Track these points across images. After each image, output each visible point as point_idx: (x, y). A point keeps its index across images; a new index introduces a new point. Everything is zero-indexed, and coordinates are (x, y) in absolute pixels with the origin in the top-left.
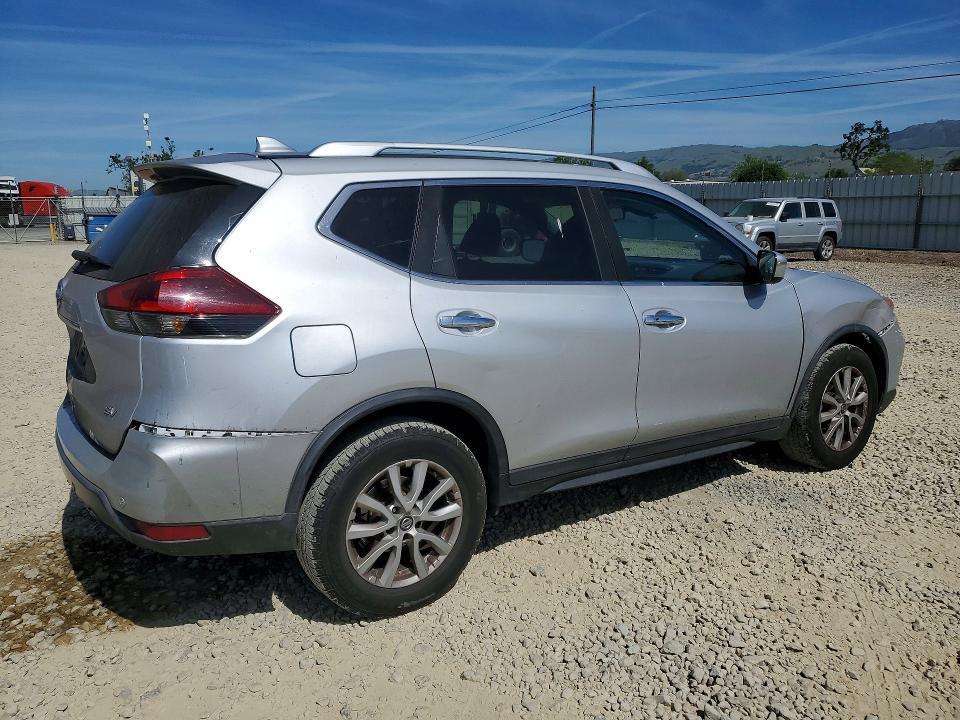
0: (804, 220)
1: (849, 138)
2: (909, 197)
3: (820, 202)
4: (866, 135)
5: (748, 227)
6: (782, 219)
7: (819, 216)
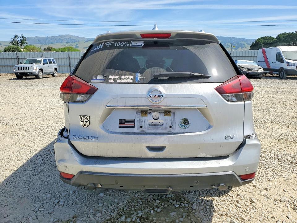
0: (49, 65)
1: (14, 39)
2: (66, 58)
3: (51, 59)
4: (19, 39)
5: (35, 67)
6: (44, 64)
7: (52, 63)
